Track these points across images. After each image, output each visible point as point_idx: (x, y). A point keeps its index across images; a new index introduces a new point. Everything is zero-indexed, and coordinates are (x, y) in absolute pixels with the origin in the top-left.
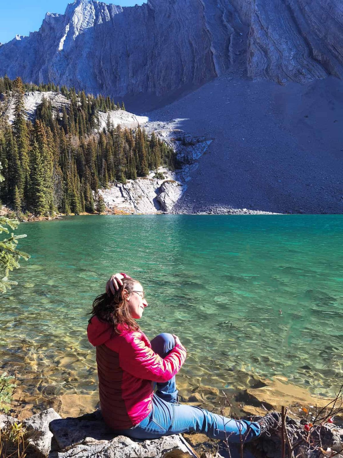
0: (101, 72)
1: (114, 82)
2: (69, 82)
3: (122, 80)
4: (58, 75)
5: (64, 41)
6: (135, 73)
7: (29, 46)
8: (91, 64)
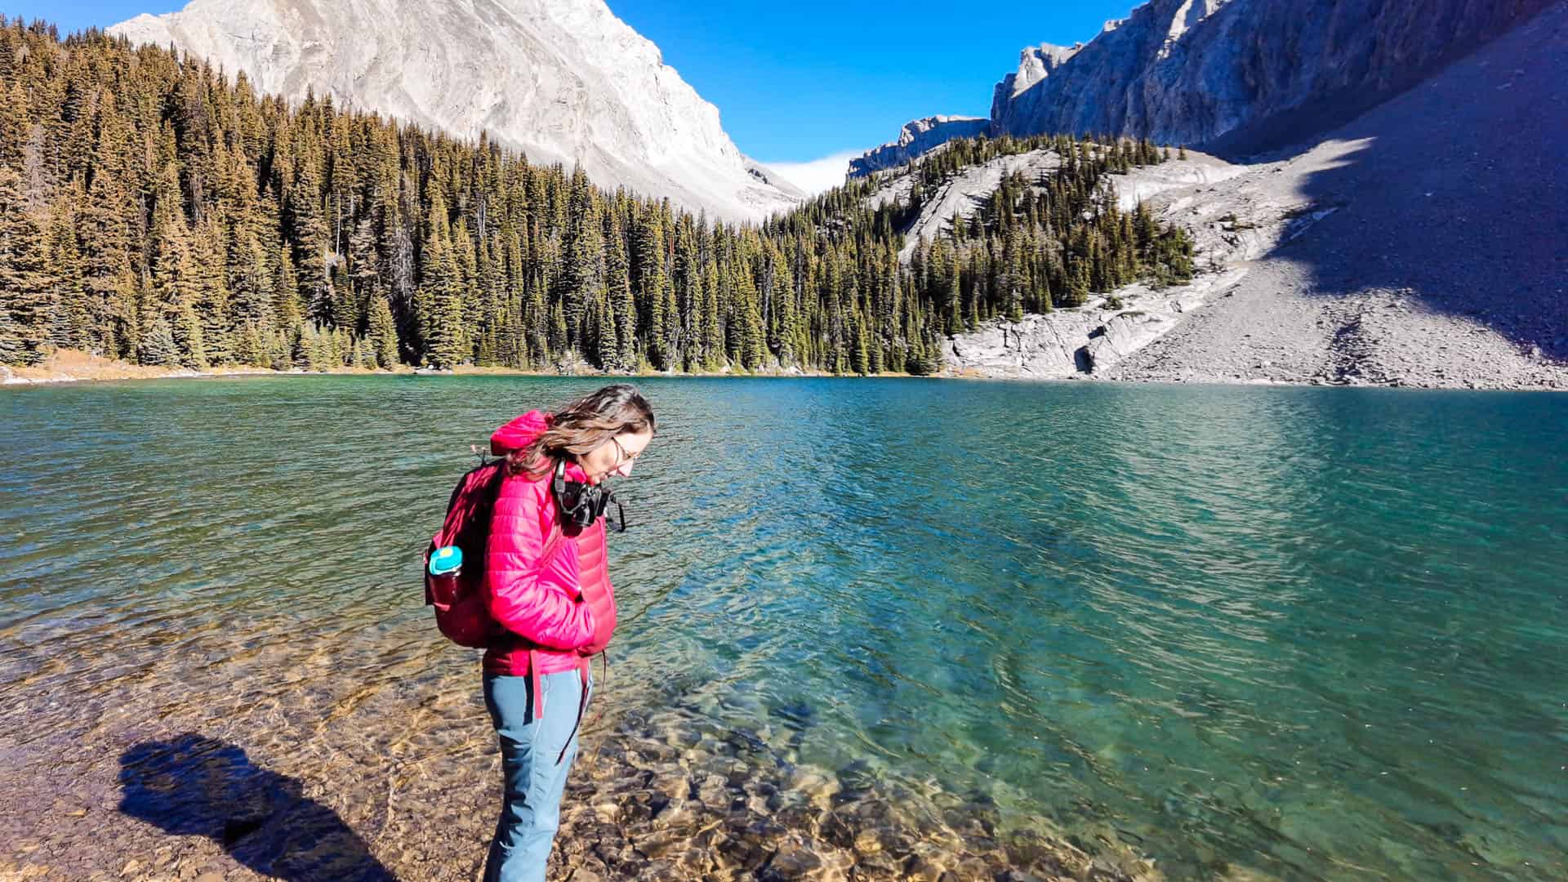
0: (1255, 60)
1: (1283, 78)
2: (1179, 98)
3: (1305, 66)
4: (1160, 89)
5: (1188, 13)
6: (1340, 41)
7: (1126, 38)
8: (1236, 48)
